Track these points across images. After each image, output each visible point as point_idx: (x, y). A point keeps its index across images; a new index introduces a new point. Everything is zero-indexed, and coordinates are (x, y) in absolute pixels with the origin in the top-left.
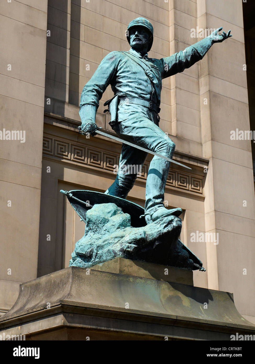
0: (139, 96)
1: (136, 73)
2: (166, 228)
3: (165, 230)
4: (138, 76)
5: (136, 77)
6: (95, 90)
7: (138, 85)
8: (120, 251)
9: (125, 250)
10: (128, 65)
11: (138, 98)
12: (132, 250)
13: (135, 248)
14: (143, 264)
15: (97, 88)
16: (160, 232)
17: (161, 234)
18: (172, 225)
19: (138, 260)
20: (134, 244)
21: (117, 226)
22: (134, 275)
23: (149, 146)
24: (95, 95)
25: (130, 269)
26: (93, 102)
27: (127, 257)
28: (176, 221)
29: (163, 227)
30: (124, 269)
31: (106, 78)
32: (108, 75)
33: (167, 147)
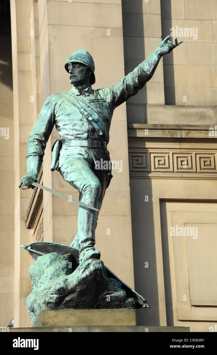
0: (75, 137)
1: (70, 114)
2: (84, 273)
3: (84, 275)
4: (72, 117)
5: (70, 119)
6: (37, 139)
7: (73, 126)
8: (43, 303)
9: (48, 302)
10: (62, 107)
11: (74, 139)
12: (54, 301)
13: (57, 298)
14: (71, 312)
15: (37, 137)
16: (78, 278)
17: (80, 280)
18: (89, 269)
19: (65, 309)
20: (56, 294)
21: (49, 278)
22: (60, 325)
23: (81, 189)
24: (37, 145)
25: (56, 320)
26: (34, 153)
27: (51, 309)
28: (94, 265)
29: (81, 273)
30: (48, 321)
31: (45, 125)
32: (46, 122)
33: (89, 189)
